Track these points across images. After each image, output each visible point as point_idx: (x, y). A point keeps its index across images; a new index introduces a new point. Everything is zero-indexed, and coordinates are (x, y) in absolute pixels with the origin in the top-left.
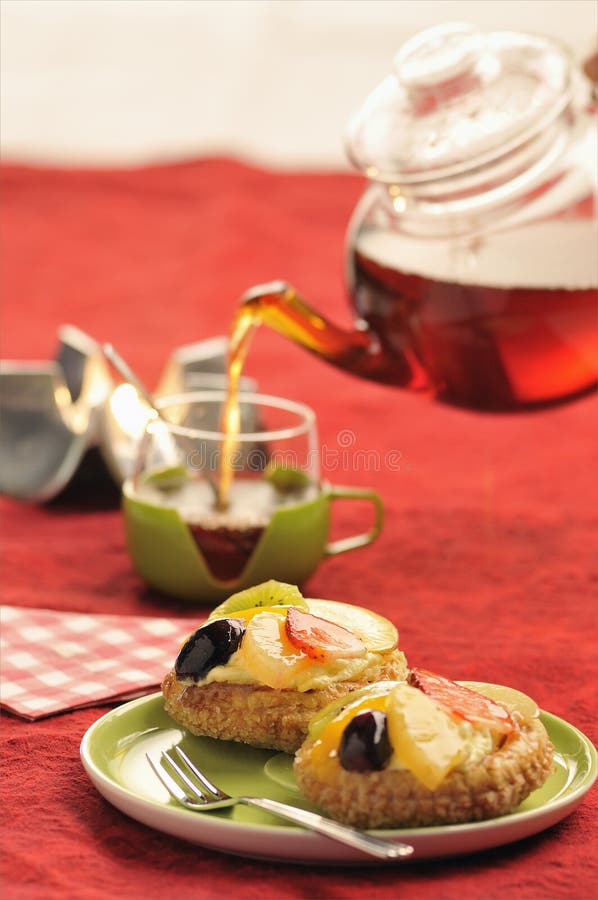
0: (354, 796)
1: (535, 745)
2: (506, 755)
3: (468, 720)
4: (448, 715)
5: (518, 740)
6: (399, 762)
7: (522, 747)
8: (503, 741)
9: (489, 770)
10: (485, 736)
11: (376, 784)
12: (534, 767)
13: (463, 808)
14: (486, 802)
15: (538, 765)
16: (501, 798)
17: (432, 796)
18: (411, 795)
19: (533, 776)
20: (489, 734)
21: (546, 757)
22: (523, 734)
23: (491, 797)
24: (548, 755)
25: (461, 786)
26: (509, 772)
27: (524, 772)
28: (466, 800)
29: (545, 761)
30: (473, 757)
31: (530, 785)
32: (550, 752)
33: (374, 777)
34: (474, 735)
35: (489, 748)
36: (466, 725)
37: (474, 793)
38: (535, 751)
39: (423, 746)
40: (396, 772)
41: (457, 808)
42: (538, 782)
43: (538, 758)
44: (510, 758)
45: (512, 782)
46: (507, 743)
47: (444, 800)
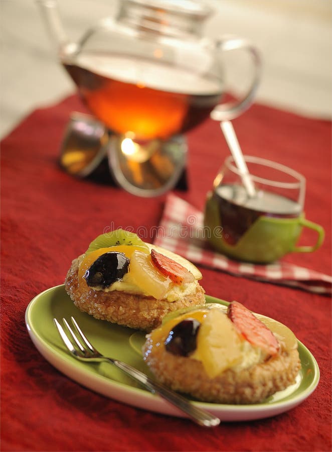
0: (166, 368)
1: (287, 365)
2: (265, 367)
3: (249, 341)
4: (238, 334)
5: (277, 360)
6: (197, 356)
7: (278, 366)
8: (269, 358)
9: (251, 375)
10: (257, 353)
11: (181, 365)
12: (282, 379)
13: (228, 393)
14: (243, 393)
15: (285, 378)
16: (254, 393)
17: (211, 382)
18: (199, 377)
19: (280, 384)
20: (259, 352)
21: (292, 373)
22: (282, 358)
23: (248, 391)
24: (294, 373)
25: (230, 380)
26: (264, 379)
27: (274, 380)
28: (232, 390)
29: (291, 376)
30: (244, 365)
31: (276, 389)
32: (296, 371)
33: (181, 360)
34: (250, 351)
35: (257, 361)
36: (247, 344)
37: (237, 386)
38: (286, 369)
39: (213, 350)
40: (195, 361)
41: (224, 393)
42: (282, 388)
43: (287, 374)
44: (268, 370)
45: (264, 385)
46: (271, 360)
47: (218, 386)
